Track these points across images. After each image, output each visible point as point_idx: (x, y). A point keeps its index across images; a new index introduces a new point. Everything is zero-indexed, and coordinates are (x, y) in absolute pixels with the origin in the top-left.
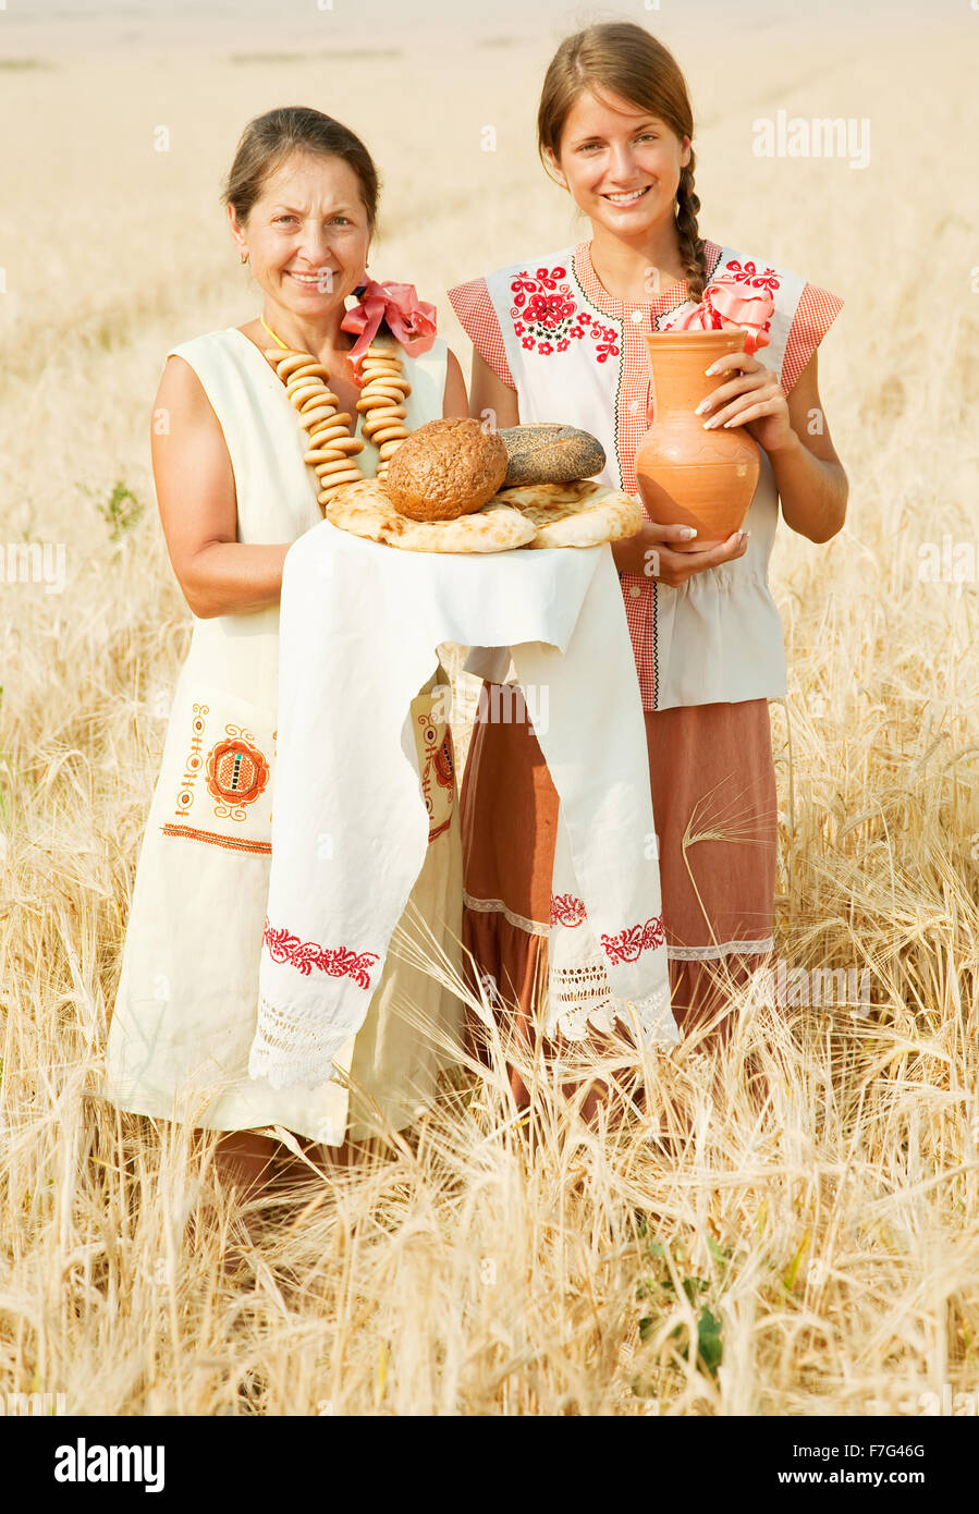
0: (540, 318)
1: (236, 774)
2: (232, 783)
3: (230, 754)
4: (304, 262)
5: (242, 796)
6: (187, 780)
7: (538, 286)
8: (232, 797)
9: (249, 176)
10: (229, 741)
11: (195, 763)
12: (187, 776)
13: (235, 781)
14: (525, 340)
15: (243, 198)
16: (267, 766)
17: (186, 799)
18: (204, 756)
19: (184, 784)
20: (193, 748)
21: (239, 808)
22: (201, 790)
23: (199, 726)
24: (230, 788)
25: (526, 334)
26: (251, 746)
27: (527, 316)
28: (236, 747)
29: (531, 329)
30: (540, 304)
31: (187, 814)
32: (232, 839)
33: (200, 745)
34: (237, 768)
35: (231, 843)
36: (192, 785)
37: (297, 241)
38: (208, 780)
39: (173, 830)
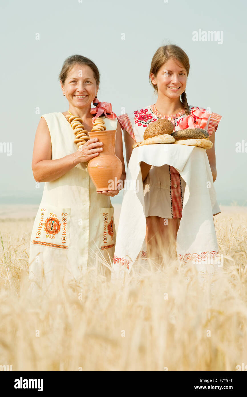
0: (142, 120)
1: (52, 226)
2: (51, 229)
3: (51, 221)
4: (78, 92)
5: (54, 232)
6: (39, 229)
7: (141, 113)
8: (51, 232)
9: (65, 71)
10: (51, 218)
11: (42, 224)
12: (39, 228)
13: (52, 228)
14: (139, 124)
15: (63, 78)
16: (61, 224)
17: (39, 234)
18: (44, 222)
19: (38, 230)
20: (41, 220)
21: (53, 236)
22: (43, 231)
23: (43, 214)
24: (50, 230)
25: (139, 123)
26: (56, 219)
27: (139, 119)
28: (52, 219)
29: (140, 122)
30: (142, 117)
31: (39, 238)
32: (51, 244)
33: (43, 219)
34: (53, 225)
35: (51, 245)
36: (41, 230)
37: (76, 87)
38: (45, 228)
39: (35, 242)
